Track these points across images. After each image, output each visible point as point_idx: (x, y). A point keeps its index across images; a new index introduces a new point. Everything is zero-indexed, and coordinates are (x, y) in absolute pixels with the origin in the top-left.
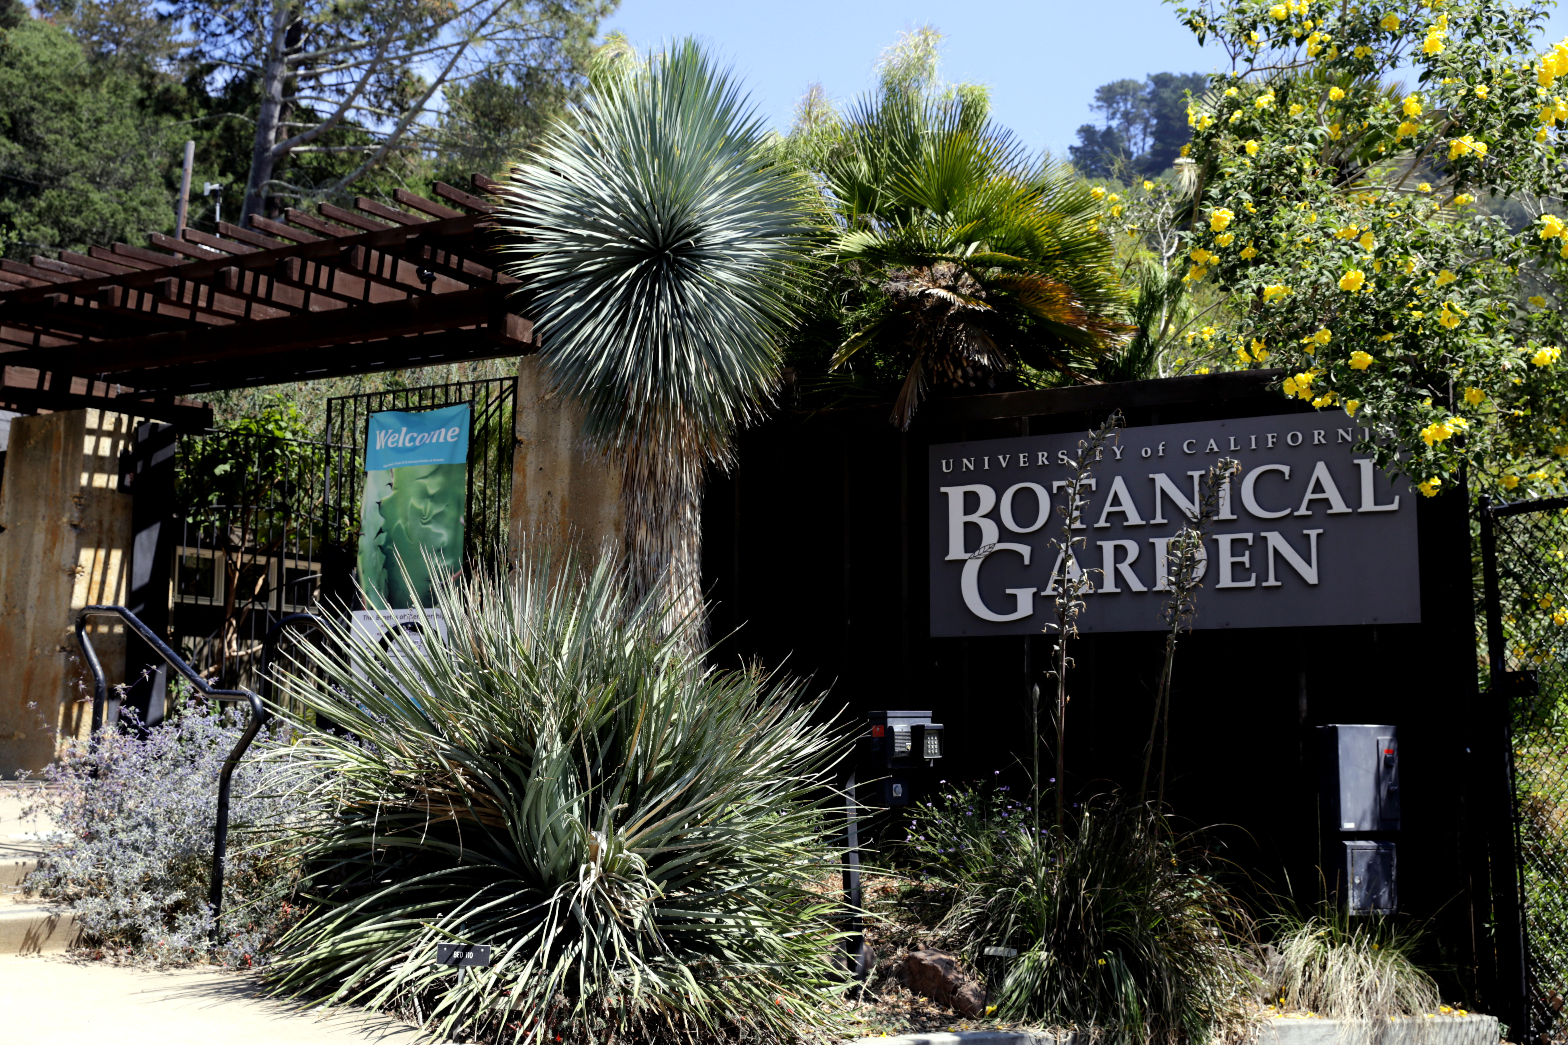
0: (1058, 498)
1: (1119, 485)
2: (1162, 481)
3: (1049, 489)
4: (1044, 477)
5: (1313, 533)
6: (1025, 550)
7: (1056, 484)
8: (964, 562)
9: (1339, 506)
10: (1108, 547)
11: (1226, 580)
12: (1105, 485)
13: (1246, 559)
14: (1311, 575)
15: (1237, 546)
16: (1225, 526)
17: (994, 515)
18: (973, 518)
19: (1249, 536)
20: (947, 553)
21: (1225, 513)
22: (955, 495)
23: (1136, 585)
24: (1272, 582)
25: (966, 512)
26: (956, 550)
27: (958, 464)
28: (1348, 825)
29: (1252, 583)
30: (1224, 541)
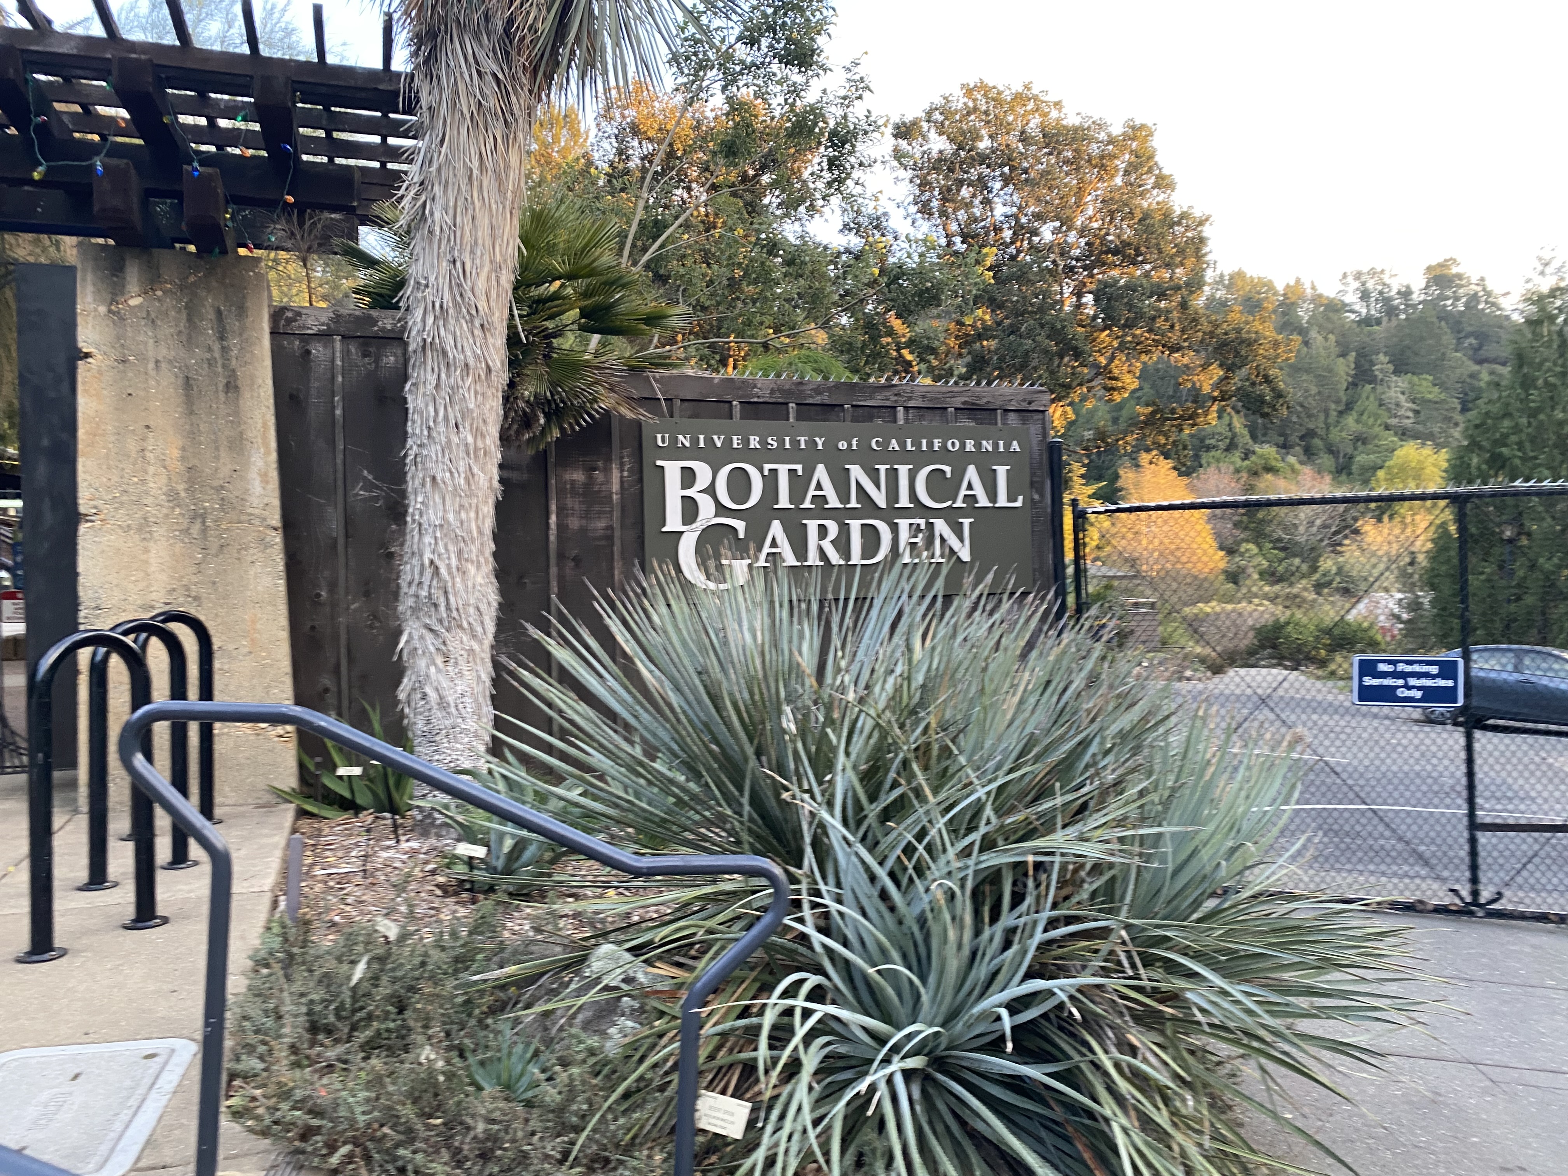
0: (771, 480)
1: (821, 472)
2: (856, 472)
3: (761, 471)
4: (755, 458)
5: (966, 522)
6: (740, 525)
7: (767, 467)
8: (681, 533)
9: (983, 501)
10: (812, 526)
12: (809, 472)
13: (919, 540)
14: (965, 554)
15: (912, 529)
16: (904, 512)
17: (710, 490)
18: (690, 492)
19: (922, 522)
20: (664, 525)
21: (904, 501)
22: (672, 469)
23: (835, 558)
24: (937, 559)
25: (684, 487)
26: (673, 522)
27: (674, 439)
30: (904, 524)
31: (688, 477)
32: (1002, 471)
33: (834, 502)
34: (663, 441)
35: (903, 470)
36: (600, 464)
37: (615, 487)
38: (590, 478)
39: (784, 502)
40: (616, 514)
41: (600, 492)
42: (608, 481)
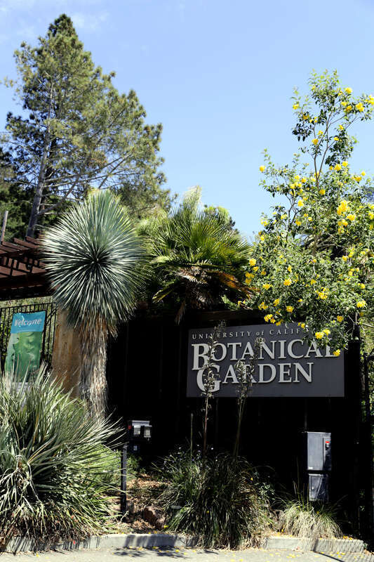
0: (230, 349)
1: (249, 345)
3: (226, 346)
4: (224, 341)
5: (310, 364)
6: (218, 367)
7: (229, 344)
8: (198, 371)
9: (319, 354)
11: (282, 380)
12: (244, 345)
13: (288, 372)
14: (309, 379)
15: (286, 368)
16: (282, 360)
17: (209, 354)
18: (202, 355)
19: (290, 364)
20: (193, 367)
21: (282, 356)
22: (196, 347)
23: (253, 381)
24: (296, 381)
25: (200, 354)
26: (196, 367)
27: (198, 336)
28: (310, 468)
29: (290, 381)
30: (282, 366)
34: (194, 337)
35: (282, 343)
39: (234, 358)
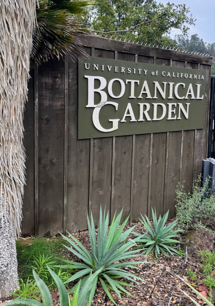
0: (128, 86)
1: (145, 84)
2: (157, 84)
5: (188, 104)
6: (116, 105)
7: (127, 81)
8: (94, 108)
9: (193, 97)
10: (142, 105)
11: (170, 118)
12: (142, 83)
13: (174, 111)
14: (187, 116)
16: (171, 100)
17: (106, 90)
18: (98, 90)
20: (87, 104)
21: (171, 97)
22: (91, 79)
24: (179, 118)
25: (95, 87)
26: (91, 103)
27: (92, 66)
29: (175, 118)
30: (170, 105)
31: (97, 83)
32: (199, 86)
33: (149, 96)
34: (88, 67)
35: (171, 84)
36: (59, 75)
37: (66, 87)
38: (54, 81)
39: (132, 96)
40: (66, 99)
41: (58, 88)
42: (63, 83)
